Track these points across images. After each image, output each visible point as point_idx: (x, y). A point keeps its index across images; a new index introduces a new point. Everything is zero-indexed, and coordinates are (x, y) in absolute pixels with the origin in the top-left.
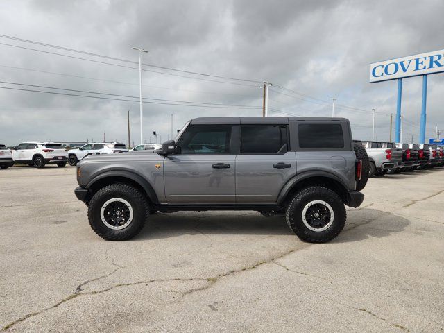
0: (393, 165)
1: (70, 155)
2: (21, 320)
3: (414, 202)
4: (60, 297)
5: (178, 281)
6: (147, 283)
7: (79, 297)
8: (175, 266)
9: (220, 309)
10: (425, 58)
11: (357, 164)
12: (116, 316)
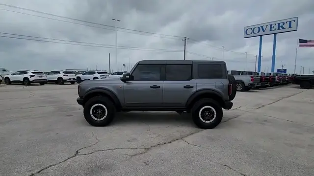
0: (254, 85)
1: (77, 77)
2: (46, 168)
3: (263, 106)
4: (67, 156)
5: (129, 149)
6: (112, 150)
7: (77, 156)
8: (128, 141)
9: (150, 164)
10: (275, 24)
11: (229, 86)
12: (95, 167)
